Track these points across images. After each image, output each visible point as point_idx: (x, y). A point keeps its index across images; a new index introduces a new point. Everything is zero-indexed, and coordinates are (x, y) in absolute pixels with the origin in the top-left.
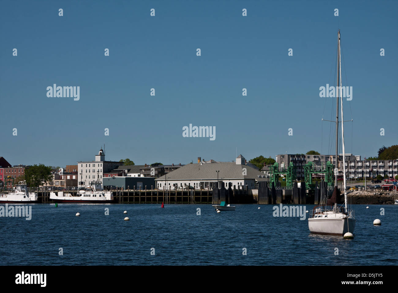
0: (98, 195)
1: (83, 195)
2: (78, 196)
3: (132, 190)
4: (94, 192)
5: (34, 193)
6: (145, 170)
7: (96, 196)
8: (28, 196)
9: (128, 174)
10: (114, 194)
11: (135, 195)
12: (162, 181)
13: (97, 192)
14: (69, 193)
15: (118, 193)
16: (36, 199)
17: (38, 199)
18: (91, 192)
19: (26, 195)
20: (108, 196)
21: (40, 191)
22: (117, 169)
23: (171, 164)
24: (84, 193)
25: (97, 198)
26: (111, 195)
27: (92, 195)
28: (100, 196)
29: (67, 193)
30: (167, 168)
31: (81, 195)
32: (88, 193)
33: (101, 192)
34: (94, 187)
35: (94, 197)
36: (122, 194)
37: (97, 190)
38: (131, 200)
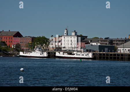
0: (85, 55)
1: (76, 54)
2: (73, 55)
3: (104, 53)
4: (82, 53)
5: (46, 52)
6: (101, 41)
7: (83, 55)
8: (43, 54)
9: (91, 43)
10: (94, 54)
11: (106, 55)
12: (121, 48)
13: (84, 53)
14: (67, 53)
15: (96, 54)
16: (47, 56)
17: (48, 55)
18: (80, 53)
19: (41, 53)
20: (90, 55)
21: (49, 51)
22: (84, 40)
23: (117, 38)
24: (77, 53)
25: (84, 56)
26: (92, 55)
27: (81, 55)
28: (86, 55)
29: (65, 53)
30: (114, 41)
31: (74, 54)
32: (79, 53)
33: (87, 53)
34: (82, 50)
35: (83, 56)
36: (98, 55)
37: (84, 52)
38: (104, 58)
